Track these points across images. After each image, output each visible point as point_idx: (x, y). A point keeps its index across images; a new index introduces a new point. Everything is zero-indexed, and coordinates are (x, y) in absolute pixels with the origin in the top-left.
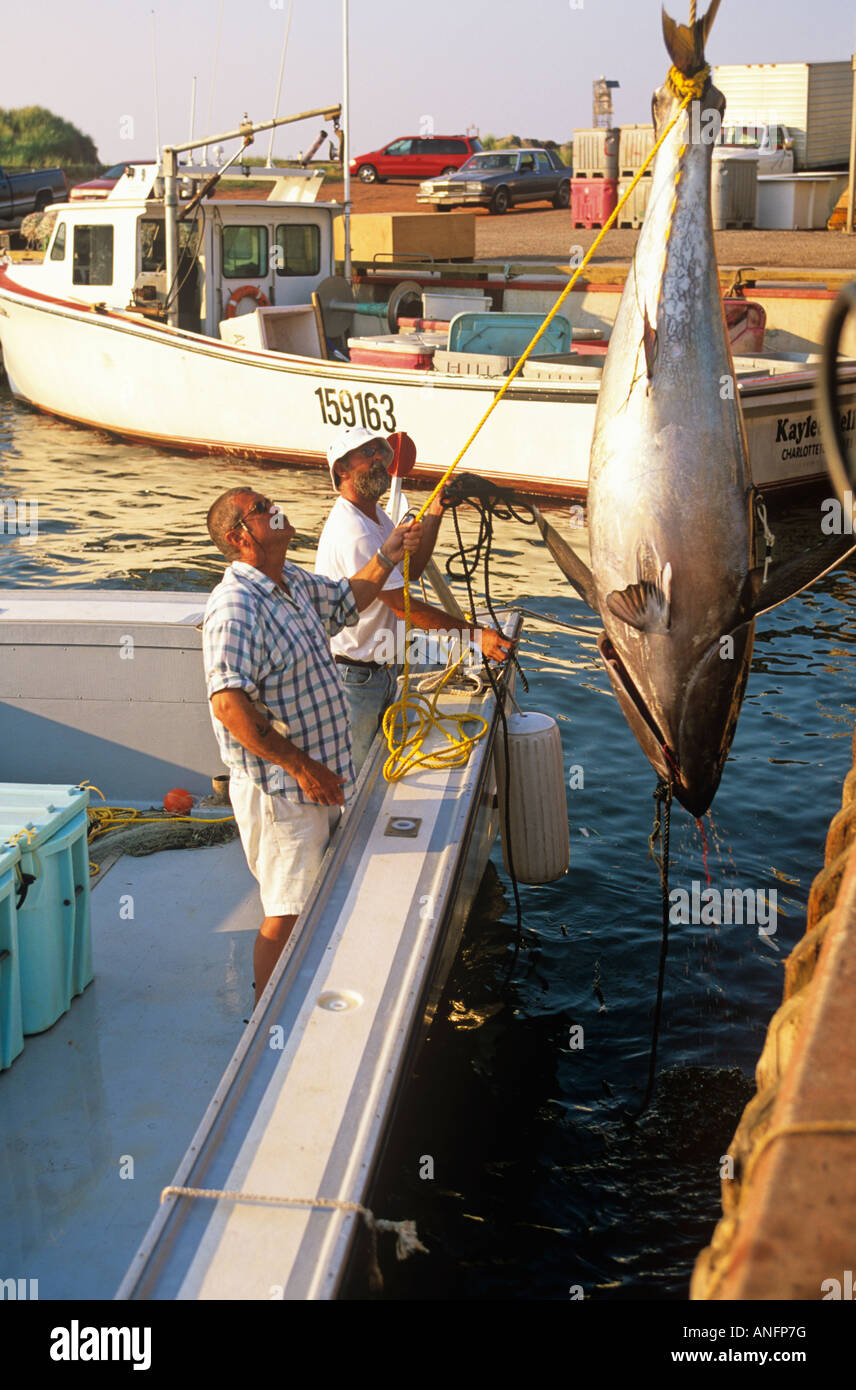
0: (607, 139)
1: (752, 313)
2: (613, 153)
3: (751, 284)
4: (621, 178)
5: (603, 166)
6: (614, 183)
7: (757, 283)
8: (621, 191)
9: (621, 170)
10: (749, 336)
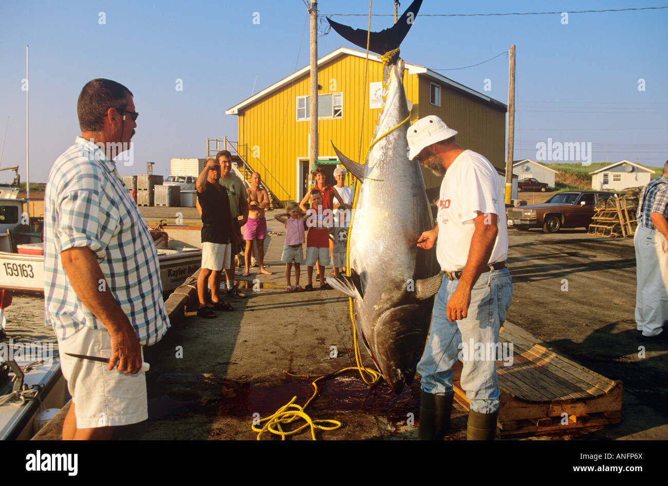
0: (133, 179)
1: (164, 235)
2: (135, 183)
3: (165, 225)
4: (138, 191)
5: (132, 187)
6: (136, 192)
7: (168, 224)
8: (138, 195)
9: (138, 189)
10: (163, 242)
